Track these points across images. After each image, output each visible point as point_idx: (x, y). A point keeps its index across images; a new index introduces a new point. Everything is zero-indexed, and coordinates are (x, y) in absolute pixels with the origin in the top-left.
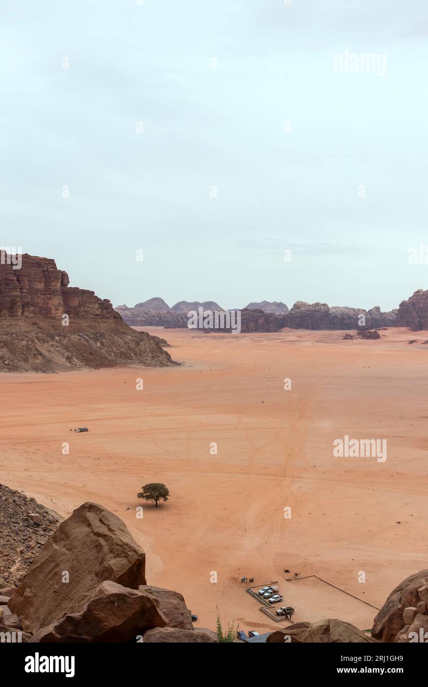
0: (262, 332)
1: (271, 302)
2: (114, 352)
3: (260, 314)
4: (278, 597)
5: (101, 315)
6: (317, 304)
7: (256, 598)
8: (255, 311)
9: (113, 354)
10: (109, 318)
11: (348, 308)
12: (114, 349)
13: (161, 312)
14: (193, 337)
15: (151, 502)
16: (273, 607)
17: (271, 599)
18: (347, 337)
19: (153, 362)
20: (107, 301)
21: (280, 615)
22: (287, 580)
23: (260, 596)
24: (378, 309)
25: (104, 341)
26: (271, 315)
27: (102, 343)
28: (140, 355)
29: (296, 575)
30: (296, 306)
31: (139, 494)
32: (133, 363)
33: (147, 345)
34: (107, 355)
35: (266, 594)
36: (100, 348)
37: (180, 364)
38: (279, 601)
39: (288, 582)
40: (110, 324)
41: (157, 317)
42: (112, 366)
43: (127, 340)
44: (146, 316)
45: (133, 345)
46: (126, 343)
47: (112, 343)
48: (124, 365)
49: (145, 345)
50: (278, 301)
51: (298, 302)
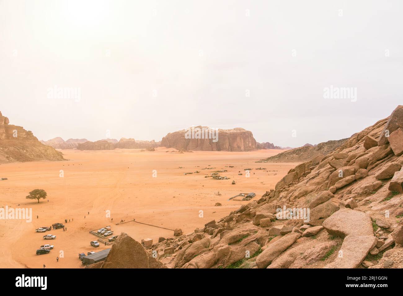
0: (107, 150)
1: (111, 139)
2: (33, 155)
3: (106, 143)
4: (110, 232)
5: (26, 138)
6: (130, 139)
7: (96, 235)
8: (104, 141)
9: (32, 156)
10: (31, 139)
11: (142, 141)
12: (33, 153)
13: (60, 143)
14: (75, 152)
15: (36, 200)
16: (107, 238)
17: (106, 234)
18: (142, 151)
19: (54, 159)
20: (30, 132)
21: (111, 241)
22: (116, 225)
23: (99, 234)
24: (154, 141)
25: (27, 149)
26: (111, 143)
27: (27, 151)
28: (47, 156)
29: (122, 221)
30: (121, 140)
31: (27, 197)
32: (43, 159)
33: (51, 151)
34: (29, 156)
35: (102, 232)
36: (26, 153)
37: (67, 160)
38: (111, 235)
39: (116, 226)
40: (31, 142)
41: (59, 145)
42: (32, 161)
43: (40, 149)
44: (53, 144)
45: (43, 152)
46: (40, 150)
47: (32, 150)
48: (38, 160)
49: (50, 151)
50: (114, 139)
51: (122, 138)
